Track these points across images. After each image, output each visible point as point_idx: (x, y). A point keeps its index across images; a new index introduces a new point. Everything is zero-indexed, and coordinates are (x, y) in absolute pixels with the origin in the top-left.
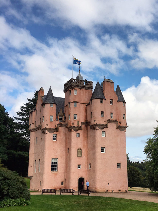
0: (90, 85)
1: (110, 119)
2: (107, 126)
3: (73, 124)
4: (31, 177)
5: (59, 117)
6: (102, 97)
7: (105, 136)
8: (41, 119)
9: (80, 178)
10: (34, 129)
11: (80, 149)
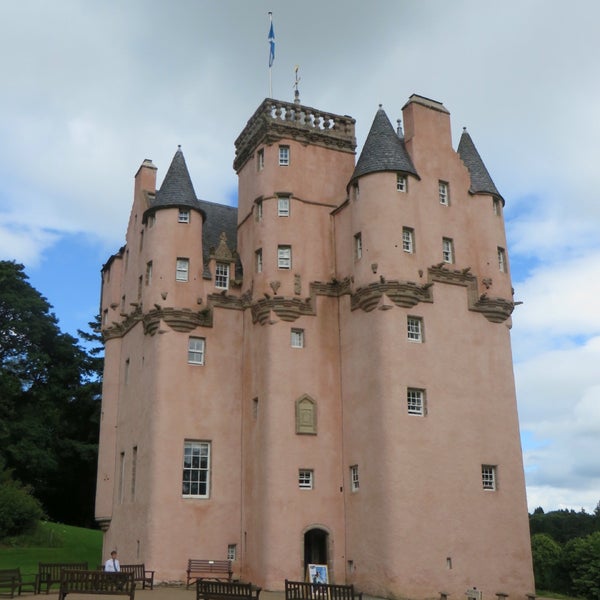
0: (346, 131)
1: (441, 265)
2: (428, 296)
3: (276, 286)
4: (105, 521)
5: (213, 267)
6: (402, 165)
7: (423, 342)
8: (141, 278)
9: (309, 528)
10: (118, 326)
11: (307, 399)
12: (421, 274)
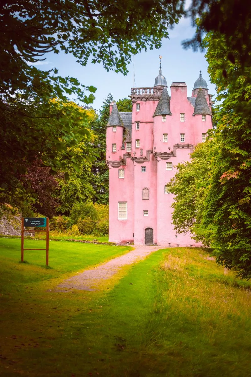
1: (179, 144)
2: (174, 155)
3: (135, 154)
5: (125, 145)
9: (146, 227)
11: (146, 189)
12: (169, 149)
